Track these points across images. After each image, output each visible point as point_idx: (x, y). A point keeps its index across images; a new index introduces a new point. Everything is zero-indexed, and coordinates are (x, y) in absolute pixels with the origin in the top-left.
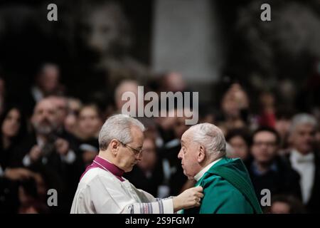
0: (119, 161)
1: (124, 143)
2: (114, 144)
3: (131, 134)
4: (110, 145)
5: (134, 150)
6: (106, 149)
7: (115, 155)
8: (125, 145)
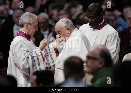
0: (29, 32)
1: (31, 24)
2: (27, 24)
3: (33, 20)
4: (25, 25)
5: (35, 26)
6: (23, 27)
7: (28, 29)
8: (31, 25)
